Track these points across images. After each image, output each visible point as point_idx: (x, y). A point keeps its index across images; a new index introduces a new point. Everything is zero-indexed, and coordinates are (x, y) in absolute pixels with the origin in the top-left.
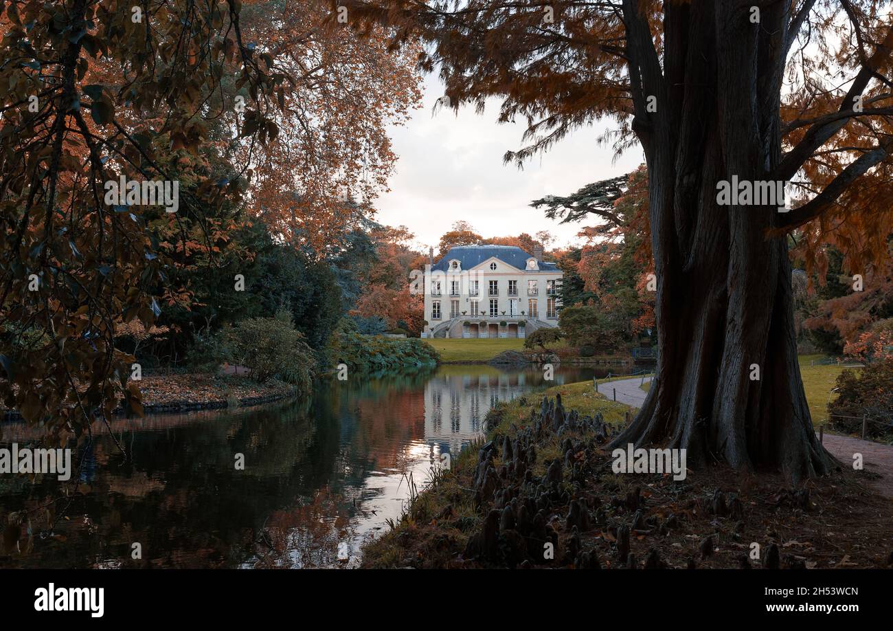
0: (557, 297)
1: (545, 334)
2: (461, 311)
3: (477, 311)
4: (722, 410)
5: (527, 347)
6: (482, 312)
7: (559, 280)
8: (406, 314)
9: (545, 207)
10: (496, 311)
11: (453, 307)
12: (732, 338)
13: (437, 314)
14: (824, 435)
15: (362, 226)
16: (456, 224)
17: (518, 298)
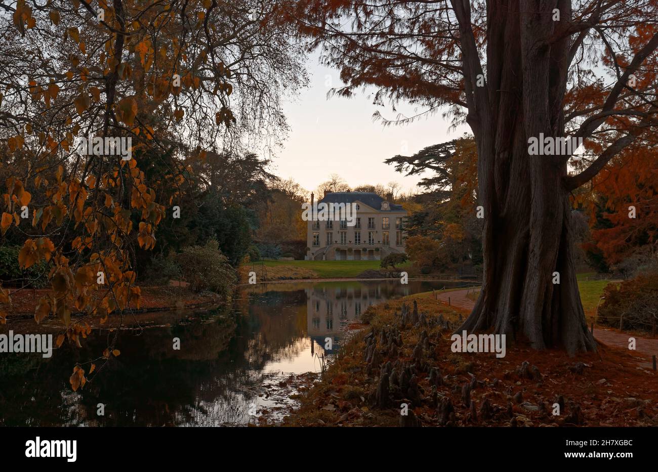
0: (403, 230)
1: (395, 257)
2: (334, 240)
3: (345, 240)
4: (526, 311)
5: (382, 267)
6: (349, 241)
7: (405, 217)
9: (395, 164)
10: (359, 240)
11: (328, 237)
12: (533, 262)
13: (317, 243)
14: (594, 329)
15: (263, 177)
17: (375, 231)
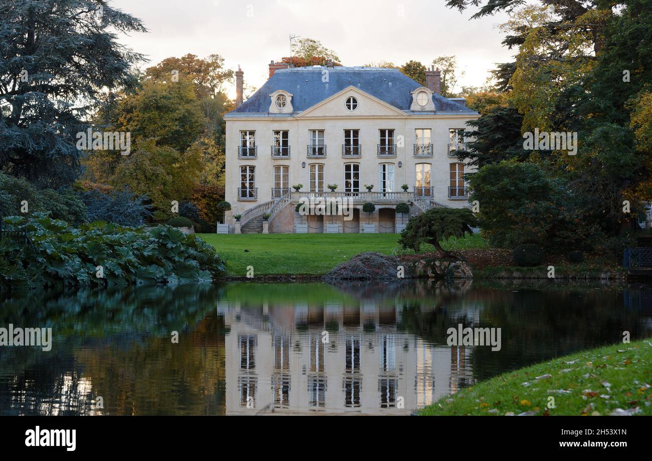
0: (468, 155)
2: (292, 183)
3: (321, 184)
5: (405, 247)
6: (330, 187)
8: (197, 191)
10: (356, 184)
11: (277, 177)
13: (247, 192)
16: (300, 44)
17: (396, 161)
